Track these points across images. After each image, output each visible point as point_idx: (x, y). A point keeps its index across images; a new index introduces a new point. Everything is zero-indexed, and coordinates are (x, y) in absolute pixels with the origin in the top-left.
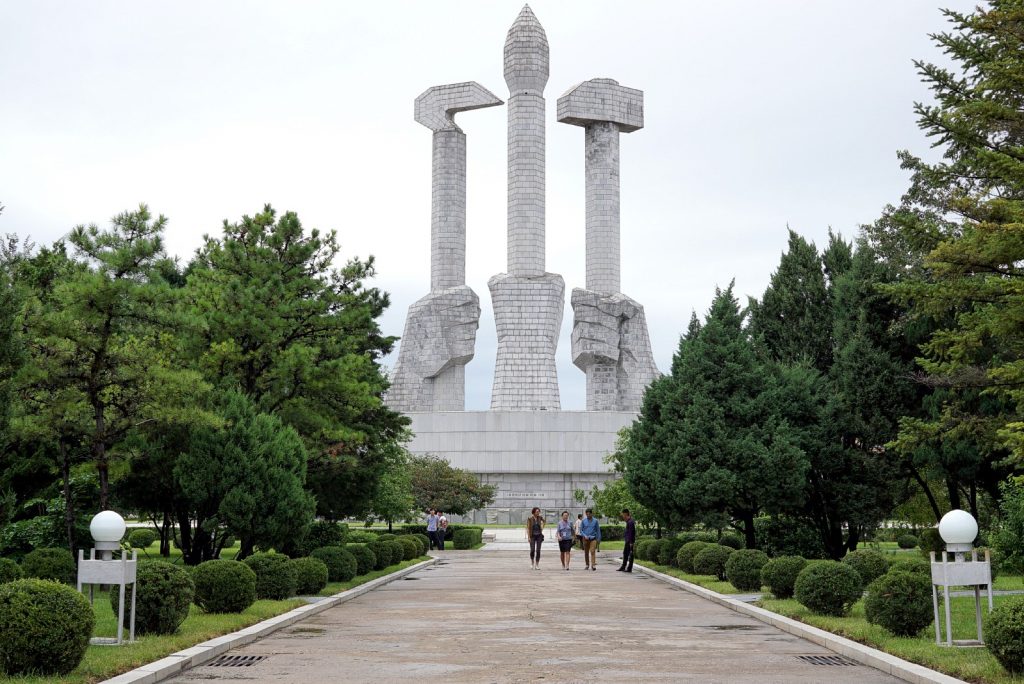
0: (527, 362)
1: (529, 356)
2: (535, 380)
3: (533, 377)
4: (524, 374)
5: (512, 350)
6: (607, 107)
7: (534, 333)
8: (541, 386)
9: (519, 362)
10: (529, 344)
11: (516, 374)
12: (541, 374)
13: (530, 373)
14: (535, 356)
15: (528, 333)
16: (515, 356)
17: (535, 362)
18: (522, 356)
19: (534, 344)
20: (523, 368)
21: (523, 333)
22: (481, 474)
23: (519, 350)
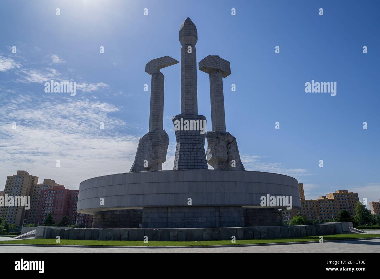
0: (191, 150)
1: (192, 147)
2: (196, 158)
3: (194, 157)
4: (189, 155)
5: (184, 144)
6: (218, 64)
7: (194, 137)
8: (198, 161)
9: (187, 150)
10: (191, 142)
11: (186, 156)
12: (199, 155)
13: (193, 155)
14: (195, 147)
15: (192, 137)
16: (185, 147)
17: (195, 150)
18: (189, 147)
19: (194, 142)
20: (189, 153)
21: (189, 137)
22: (167, 207)
23: (187, 145)
